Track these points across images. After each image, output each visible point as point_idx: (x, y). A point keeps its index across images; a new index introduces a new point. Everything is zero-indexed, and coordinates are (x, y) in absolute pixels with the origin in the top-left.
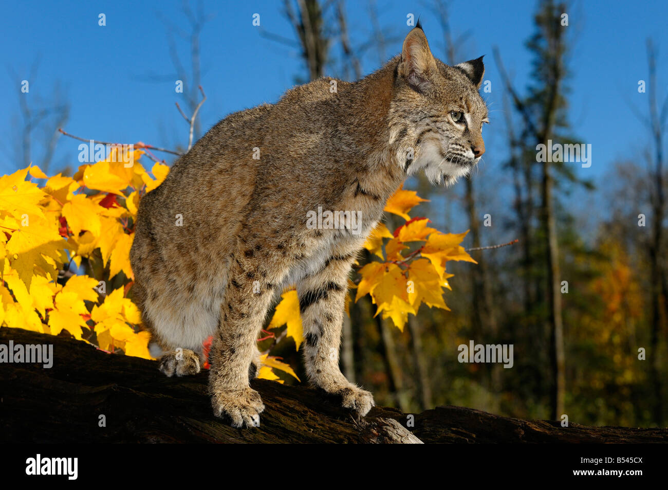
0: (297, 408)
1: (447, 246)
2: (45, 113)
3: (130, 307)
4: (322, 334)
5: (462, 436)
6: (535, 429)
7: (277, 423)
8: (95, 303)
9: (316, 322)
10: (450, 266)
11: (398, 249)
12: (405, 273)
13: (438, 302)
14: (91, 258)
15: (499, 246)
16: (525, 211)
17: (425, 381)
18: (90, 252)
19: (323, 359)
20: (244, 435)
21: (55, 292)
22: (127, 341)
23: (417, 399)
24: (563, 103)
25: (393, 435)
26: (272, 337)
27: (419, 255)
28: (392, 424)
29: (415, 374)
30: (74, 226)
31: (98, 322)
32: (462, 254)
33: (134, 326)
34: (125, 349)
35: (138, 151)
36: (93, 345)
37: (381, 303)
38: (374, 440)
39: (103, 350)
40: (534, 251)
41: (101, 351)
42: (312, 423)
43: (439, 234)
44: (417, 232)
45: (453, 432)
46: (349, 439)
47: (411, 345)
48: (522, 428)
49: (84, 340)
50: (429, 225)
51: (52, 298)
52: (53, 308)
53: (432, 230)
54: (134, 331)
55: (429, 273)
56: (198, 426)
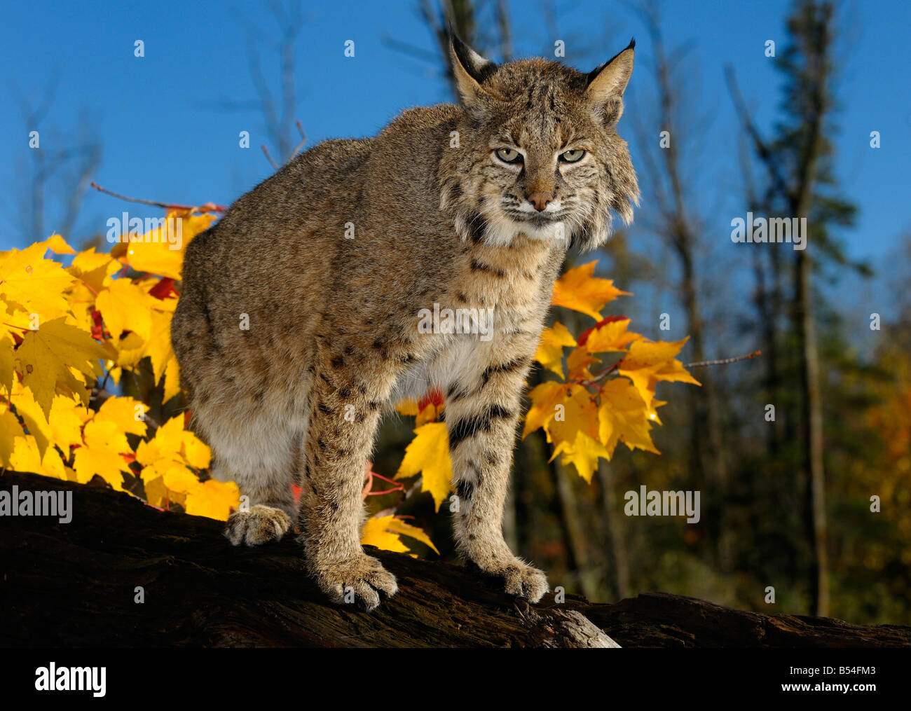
0: (436, 593)
1: (657, 360)
2: (65, 155)
3: (193, 443)
4: (480, 483)
5: (676, 637)
6: (781, 627)
7: (409, 615)
8: (142, 437)
9: (471, 464)
10: (661, 389)
11: (586, 364)
12: (596, 398)
13: (643, 442)
14: (137, 372)
15: (732, 360)
16: (769, 306)
17: (621, 555)
18: (136, 363)
19: (479, 519)
20: (362, 632)
21: (85, 420)
22: (189, 494)
23: (609, 580)
24: (827, 149)
25: (577, 635)
26: (401, 489)
27: (615, 372)
28: (575, 619)
29: (606, 545)
30: (113, 325)
31: (146, 466)
32: (679, 372)
33: (199, 472)
34: (185, 506)
35: (207, 217)
36: (138, 498)
37: (559, 442)
38: (549, 642)
39: (153, 506)
40: (782, 365)
41: (150, 507)
42: (460, 615)
43: (644, 342)
44: (614, 339)
45: (663, 631)
46: (512, 639)
47: (600, 501)
48: (762, 625)
49: (126, 491)
50: (631, 328)
51: (79, 429)
52: (81, 443)
53: (636, 336)
54: (197, 478)
55: (630, 398)
56: (296, 618)
